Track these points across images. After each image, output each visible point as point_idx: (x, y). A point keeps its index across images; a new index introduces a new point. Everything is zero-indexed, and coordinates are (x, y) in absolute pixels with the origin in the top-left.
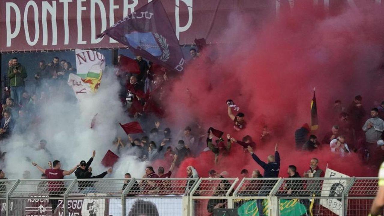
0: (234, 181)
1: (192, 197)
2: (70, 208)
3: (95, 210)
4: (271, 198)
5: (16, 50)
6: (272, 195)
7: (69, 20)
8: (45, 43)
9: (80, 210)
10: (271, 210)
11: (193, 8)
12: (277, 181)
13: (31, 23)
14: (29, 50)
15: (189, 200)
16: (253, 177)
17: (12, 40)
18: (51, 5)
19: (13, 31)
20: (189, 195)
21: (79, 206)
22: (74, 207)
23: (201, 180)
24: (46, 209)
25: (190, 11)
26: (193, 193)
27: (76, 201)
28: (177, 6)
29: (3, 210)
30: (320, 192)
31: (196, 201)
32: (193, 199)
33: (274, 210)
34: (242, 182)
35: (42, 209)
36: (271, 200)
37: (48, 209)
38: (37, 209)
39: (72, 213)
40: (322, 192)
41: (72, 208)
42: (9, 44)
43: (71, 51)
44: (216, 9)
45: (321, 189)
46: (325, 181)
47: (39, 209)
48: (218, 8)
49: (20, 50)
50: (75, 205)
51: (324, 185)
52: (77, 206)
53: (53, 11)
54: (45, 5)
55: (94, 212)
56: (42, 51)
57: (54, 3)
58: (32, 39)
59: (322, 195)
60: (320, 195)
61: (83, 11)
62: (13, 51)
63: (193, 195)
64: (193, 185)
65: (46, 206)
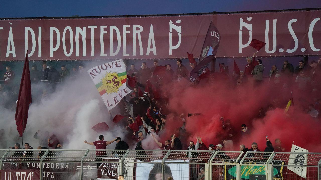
0: (240, 153)
1: (211, 164)
2: (109, 167)
3: (127, 169)
4: (267, 165)
5: (57, 59)
6: (268, 164)
7: (95, 40)
8: (77, 55)
9: (117, 169)
10: (267, 173)
11: (182, 34)
12: (271, 154)
13: (68, 41)
14: (66, 60)
15: (209, 166)
16: (241, 150)
17: (54, 52)
18: (82, 30)
19: (54, 47)
20: (209, 162)
21: (116, 166)
22: (112, 167)
23: (217, 152)
24: (92, 168)
25: (180, 35)
26: (212, 161)
27: (113, 163)
28: (171, 32)
29: (62, 168)
30: (287, 162)
31: (214, 166)
32: (212, 165)
33: (269, 173)
34: (246, 154)
35: (89, 168)
36: (267, 167)
37: (94, 168)
38: (86, 168)
39: (111, 171)
40: (289, 163)
41: (110, 168)
42: (52, 55)
43: (96, 61)
44: (197, 35)
45: (288, 160)
46: (291, 155)
47: (87, 168)
48: (199, 34)
49: (60, 59)
50: (113, 165)
51: (290, 157)
52: (114, 166)
53: (84, 34)
54: (78, 29)
55: (126, 171)
56: (75, 61)
57: (84, 28)
58: (68, 52)
59: (289, 164)
60: (287, 164)
61: (104, 34)
62: (55, 60)
63: (212, 162)
64: (212, 156)
65: (92, 166)
